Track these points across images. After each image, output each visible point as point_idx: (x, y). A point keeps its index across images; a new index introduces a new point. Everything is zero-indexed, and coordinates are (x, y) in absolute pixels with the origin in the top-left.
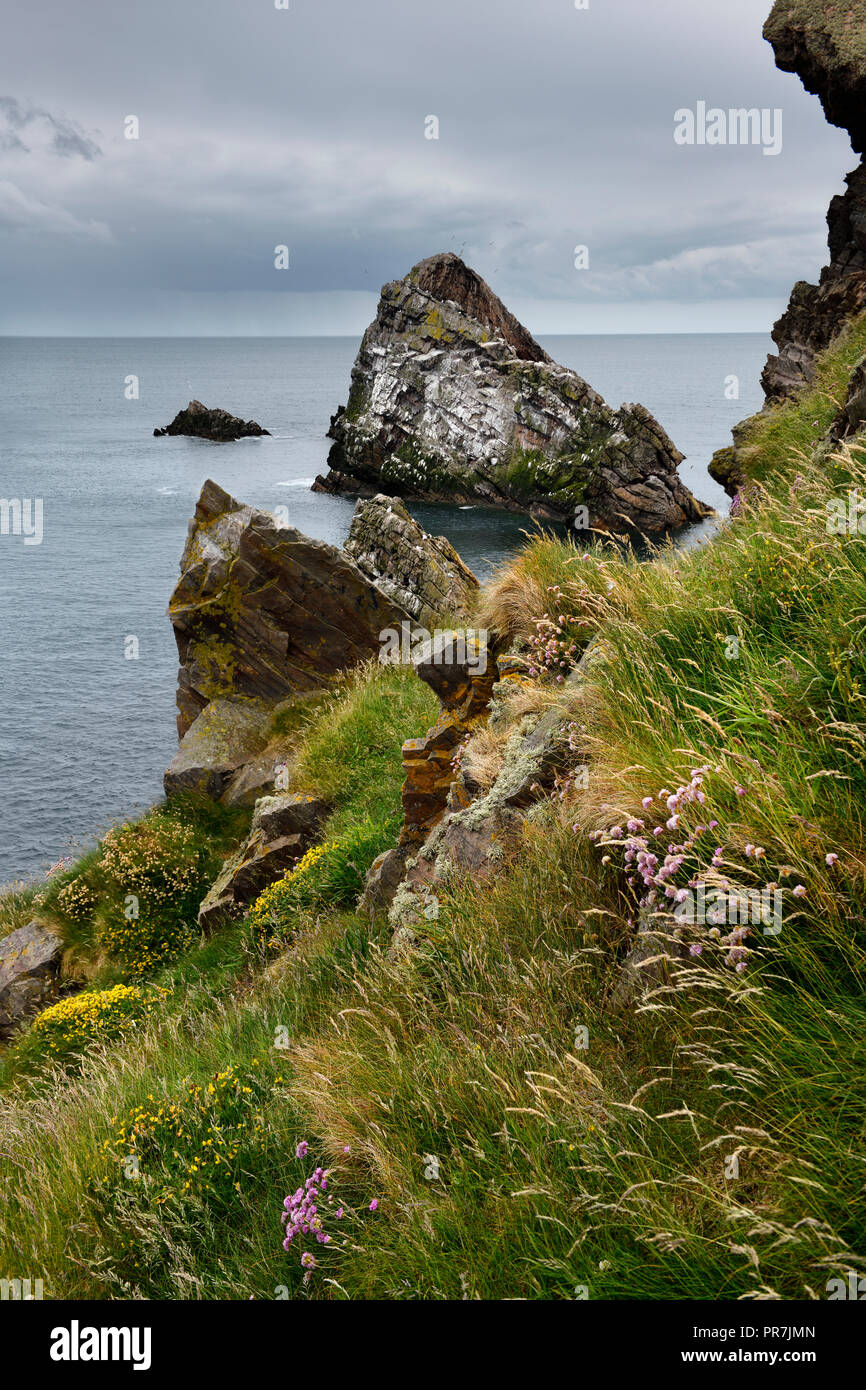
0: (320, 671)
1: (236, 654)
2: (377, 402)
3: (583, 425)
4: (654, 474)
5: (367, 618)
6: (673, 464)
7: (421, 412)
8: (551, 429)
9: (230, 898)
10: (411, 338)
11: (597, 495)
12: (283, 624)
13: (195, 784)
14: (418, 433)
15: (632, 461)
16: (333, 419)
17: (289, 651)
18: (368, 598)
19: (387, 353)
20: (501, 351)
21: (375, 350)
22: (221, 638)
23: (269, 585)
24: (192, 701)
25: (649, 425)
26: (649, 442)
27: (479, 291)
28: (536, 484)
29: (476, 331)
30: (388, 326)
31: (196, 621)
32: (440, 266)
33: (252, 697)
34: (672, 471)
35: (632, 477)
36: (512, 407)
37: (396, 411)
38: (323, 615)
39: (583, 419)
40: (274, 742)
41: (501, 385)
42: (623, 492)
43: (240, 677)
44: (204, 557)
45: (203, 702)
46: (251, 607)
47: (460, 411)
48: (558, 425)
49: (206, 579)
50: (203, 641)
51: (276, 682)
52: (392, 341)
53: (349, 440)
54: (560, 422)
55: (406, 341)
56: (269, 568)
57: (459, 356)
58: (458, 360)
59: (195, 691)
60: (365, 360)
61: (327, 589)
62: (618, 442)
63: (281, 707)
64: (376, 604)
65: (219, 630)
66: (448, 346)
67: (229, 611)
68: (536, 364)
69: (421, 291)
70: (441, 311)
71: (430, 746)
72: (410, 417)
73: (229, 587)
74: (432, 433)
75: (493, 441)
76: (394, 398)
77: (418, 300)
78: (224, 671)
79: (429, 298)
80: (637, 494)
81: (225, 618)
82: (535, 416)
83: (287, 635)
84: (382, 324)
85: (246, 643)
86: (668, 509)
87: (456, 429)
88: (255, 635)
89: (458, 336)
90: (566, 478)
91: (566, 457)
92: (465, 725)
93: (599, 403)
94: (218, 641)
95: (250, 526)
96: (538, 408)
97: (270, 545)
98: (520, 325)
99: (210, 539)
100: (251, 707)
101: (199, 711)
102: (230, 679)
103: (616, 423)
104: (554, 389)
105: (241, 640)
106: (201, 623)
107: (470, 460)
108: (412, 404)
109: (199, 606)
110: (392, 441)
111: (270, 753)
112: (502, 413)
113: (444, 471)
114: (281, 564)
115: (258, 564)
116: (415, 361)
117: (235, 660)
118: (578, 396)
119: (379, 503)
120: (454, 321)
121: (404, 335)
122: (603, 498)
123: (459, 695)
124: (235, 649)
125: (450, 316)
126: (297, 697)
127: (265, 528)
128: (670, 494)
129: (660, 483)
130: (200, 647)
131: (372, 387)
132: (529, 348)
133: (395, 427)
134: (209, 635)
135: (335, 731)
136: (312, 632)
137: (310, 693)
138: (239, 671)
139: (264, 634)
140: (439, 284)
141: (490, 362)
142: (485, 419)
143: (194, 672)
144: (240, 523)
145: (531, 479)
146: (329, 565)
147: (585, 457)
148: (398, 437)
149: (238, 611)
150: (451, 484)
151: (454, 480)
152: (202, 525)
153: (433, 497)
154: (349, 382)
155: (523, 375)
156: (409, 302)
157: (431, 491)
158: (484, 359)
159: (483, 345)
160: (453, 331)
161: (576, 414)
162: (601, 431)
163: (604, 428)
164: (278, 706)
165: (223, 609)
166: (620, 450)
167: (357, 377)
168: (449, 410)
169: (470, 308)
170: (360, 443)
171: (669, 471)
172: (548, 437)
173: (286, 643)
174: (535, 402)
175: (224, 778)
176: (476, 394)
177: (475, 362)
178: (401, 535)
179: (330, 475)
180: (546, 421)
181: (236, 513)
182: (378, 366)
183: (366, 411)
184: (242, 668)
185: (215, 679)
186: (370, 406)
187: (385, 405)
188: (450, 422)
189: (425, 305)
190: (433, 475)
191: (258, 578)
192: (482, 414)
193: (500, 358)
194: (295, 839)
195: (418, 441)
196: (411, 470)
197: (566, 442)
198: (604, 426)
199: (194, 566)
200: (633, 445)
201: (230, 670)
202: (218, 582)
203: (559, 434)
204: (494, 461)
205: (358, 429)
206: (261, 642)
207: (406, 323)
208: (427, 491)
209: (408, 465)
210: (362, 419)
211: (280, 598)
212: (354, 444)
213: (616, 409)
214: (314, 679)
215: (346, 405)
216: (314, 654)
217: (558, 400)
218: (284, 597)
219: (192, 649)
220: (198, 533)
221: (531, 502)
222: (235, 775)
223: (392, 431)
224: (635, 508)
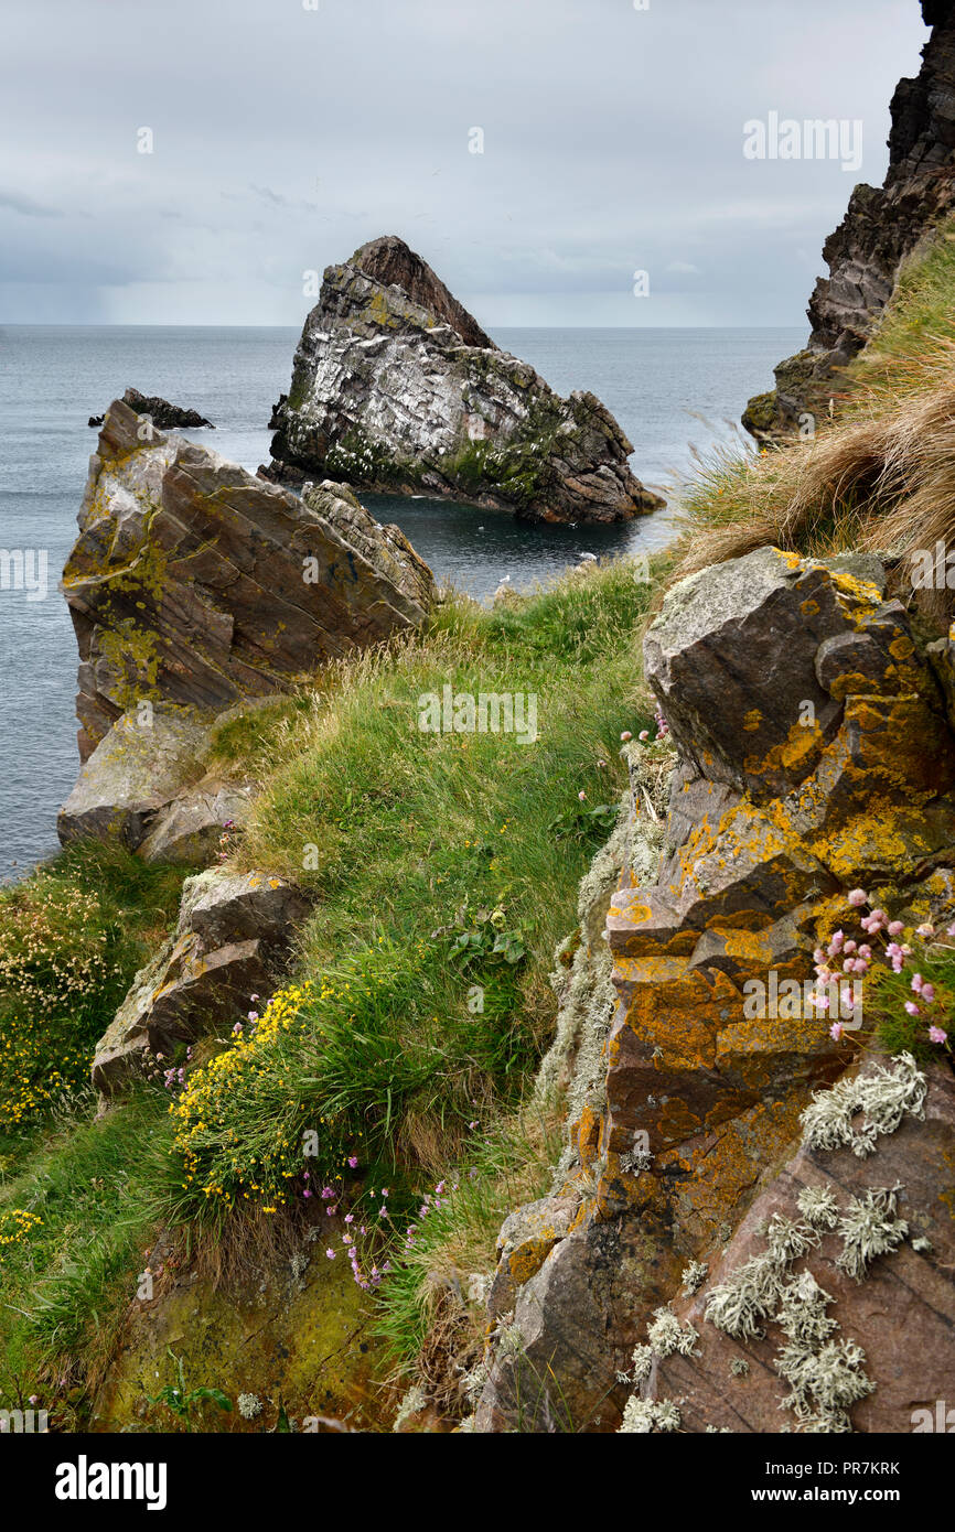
0: (278, 668)
1: (160, 646)
2: (321, 389)
3: (532, 413)
4: (605, 464)
5: (343, 595)
6: (624, 454)
7: (366, 400)
8: (499, 417)
9: (142, 1042)
10: (355, 323)
11: (548, 486)
12: (224, 602)
13: (103, 829)
14: (363, 422)
15: (582, 450)
16: (275, 408)
17: (234, 642)
18: (343, 568)
19: (330, 339)
20: (447, 337)
21: (318, 336)
22: (137, 624)
23: (207, 547)
24: (100, 712)
25: (599, 413)
26: (600, 431)
27: (424, 277)
28: (485, 474)
29: (423, 317)
30: (331, 310)
31: (101, 599)
32: (383, 249)
33: (183, 706)
34: (622, 461)
35: (582, 467)
36: (459, 395)
37: (341, 398)
38: (282, 590)
39: (532, 408)
40: (215, 768)
41: (448, 372)
42: (573, 483)
43: (166, 678)
44: (112, 508)
45: (115, 713)
46: (180, 579)
47: (406, 399)
48: (507, 413)
49: (116, 540)
50: (113, 628)
51: (218, 684)
52: (335, 326)
53: (292, 429)
54: (509, 411)
55: (349, 326)
56: (205, 525)
57: (405, 342)
58: (404, 346)
59: (103, 697)
60: (308, 346)
61: (286, 554)
62: (568, 431)
63: (224, 718)
64: (355, 574)
65: (135, 613)
66: (393, 332)
67: (149, 585)
68: (484, 350)
69: (365, 275)
70: (386, 295)
71: (701, 917)
72: (355, 406)
73: (148, 551)
74: (378, 422)
75: (440, 430)
76: (338, 385)
77: (361, 284)
78: (144, 669)
79: (373, 282)
80: (588, 484)
81: (144, 594)
82: (483, 404)
83: (232, 618)
84: (325, 308)
85: (174, 630)
86: (619, 500)
87: (402, 419)
88: (187, 619)
89: (403, 321)
90: (515, 468)
91: (515, 446)
92: (820, 849)
93: (548, 391)
94: (134, 628)
95: (177, 463)
96: (486, 396)
97: (204, 491)
98: (466, 313)
99: (120, 484)
100: (181, 719)
101: (109, 724)
102: (152, 680)
103: (565, 412)
104: (502, 376)
105: (168, 626)
106: (109, 602)
107: (417, 450)
108: (357, 392)
109: (106, 578)
110: (337, 430)
111: (210, 784)
112: (449, 401)
113: (391, 461)
114: (222, 518)
115: (189, 518)
116: (360, 347)
117: (159, 653)
118: (527, 385)
119: (326, 490)
120: (399, 305)
121: (347, 320)
122: (554, 488)
123: (793, 754)
124: (158, 639)
125: (394, 300)
126: (247, 704)
127: (198, 466)
128: (621, 484)
129: (611, 474)
130: (108, 636)
131: (315, 374)
132: (475, 336)
133: (340, 415)
134: (120, 619)
135: (313, 767)
136: (267, 615)
137: (266, 699)
138: (165, 669)
139: (199, 618)
140: (383, 268)
141: (437, 349)
142: (432, 408)
143: (100, 671)
144: (163, 461)
145: (479, 469)
146: (290, 520)
147: (534, 446)
148: (342, 425)
149: (162, 586)
150: (398, 474)
151: (400, 469)
152: (109, 465)
153: (379, 487)
154: (292, 369)
155: (470, 362)
156: (352, 286)
157: (377, 481)
158: (430, 346)
159: (429, 331)
160: (399, 317)
161: (525, 402)
162: (551, 420)
163: (553, 417)
164: (220, 716)
165: (141, 582)
166: (571, 440)
167: (300, 364)
168: (395, 397)
169: (414, 294)
170: (304, 431)
171: (620, 460)
172: (496, 427)
173: (230, 629)
174: (483, 389)
175: (145, 820)
176: (422, 382)
177: (422, 349)
178: (351, 522)
179: (273, 464)
180: (495, 409)
181: (158, 449)
182: (321, 352)
183: (309, 399)
184: (169, 666)
185: (131, 681)
186: (313, 393)
187: (329, 392)
188: (396, 411)
189: (369, 289)
190: (380, 464)
191: (189, 538)
192: (429, 402)
193: (446, 344)
194: (250, 949)
195: (363, 430)
196: (357, 459)
197: (515, 430)
198: (553, 414)
199: (98, 521)
200: (583, 435)
201: (153, 667)
202: (133, 544)
203: (508, 422)
204: (442, 450)
205: (302, 417)
206: (196, 628)
207: (349, 307)
208: (373, 481)
209: (353, 455)
210: (305, 407)
211: (222, 567)
212: (297, 433)
213: (566, 397)
214: (270, 681)
215: (288, 394)
216: (269, 645)
217: (507, 388)
218: (227, 565)
219: (98, 638)
220: (103, 476)
221: (480, 493)
222: (160, 816)
223: (337, 420)
224: (585, 499)
